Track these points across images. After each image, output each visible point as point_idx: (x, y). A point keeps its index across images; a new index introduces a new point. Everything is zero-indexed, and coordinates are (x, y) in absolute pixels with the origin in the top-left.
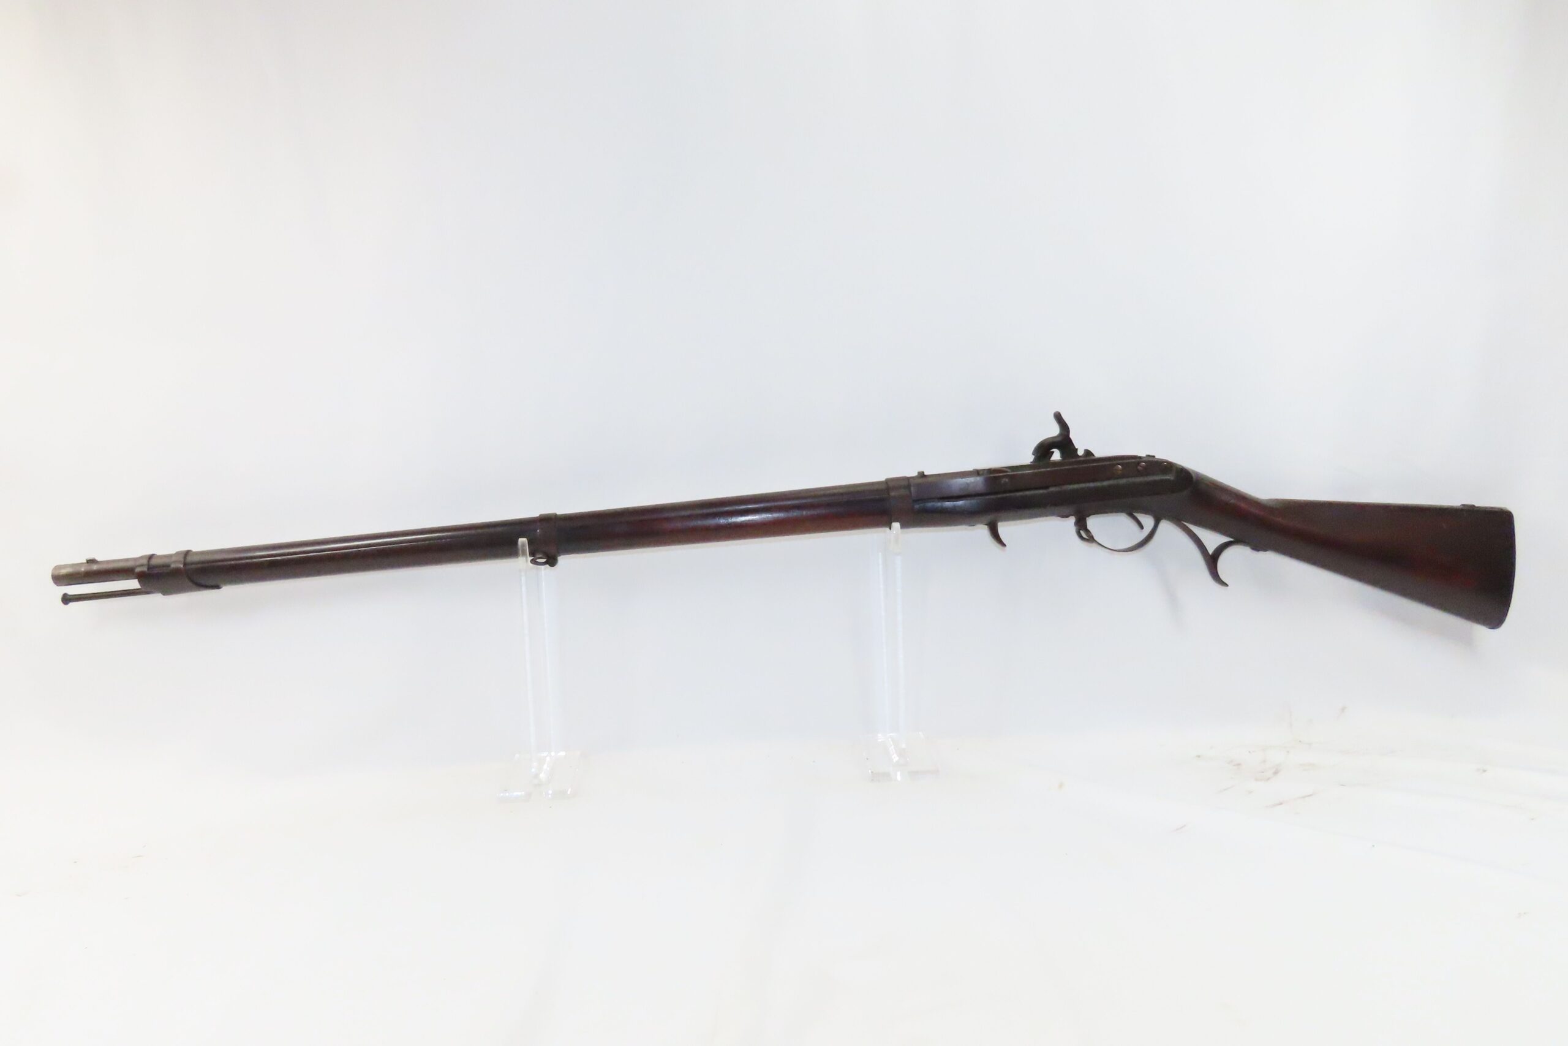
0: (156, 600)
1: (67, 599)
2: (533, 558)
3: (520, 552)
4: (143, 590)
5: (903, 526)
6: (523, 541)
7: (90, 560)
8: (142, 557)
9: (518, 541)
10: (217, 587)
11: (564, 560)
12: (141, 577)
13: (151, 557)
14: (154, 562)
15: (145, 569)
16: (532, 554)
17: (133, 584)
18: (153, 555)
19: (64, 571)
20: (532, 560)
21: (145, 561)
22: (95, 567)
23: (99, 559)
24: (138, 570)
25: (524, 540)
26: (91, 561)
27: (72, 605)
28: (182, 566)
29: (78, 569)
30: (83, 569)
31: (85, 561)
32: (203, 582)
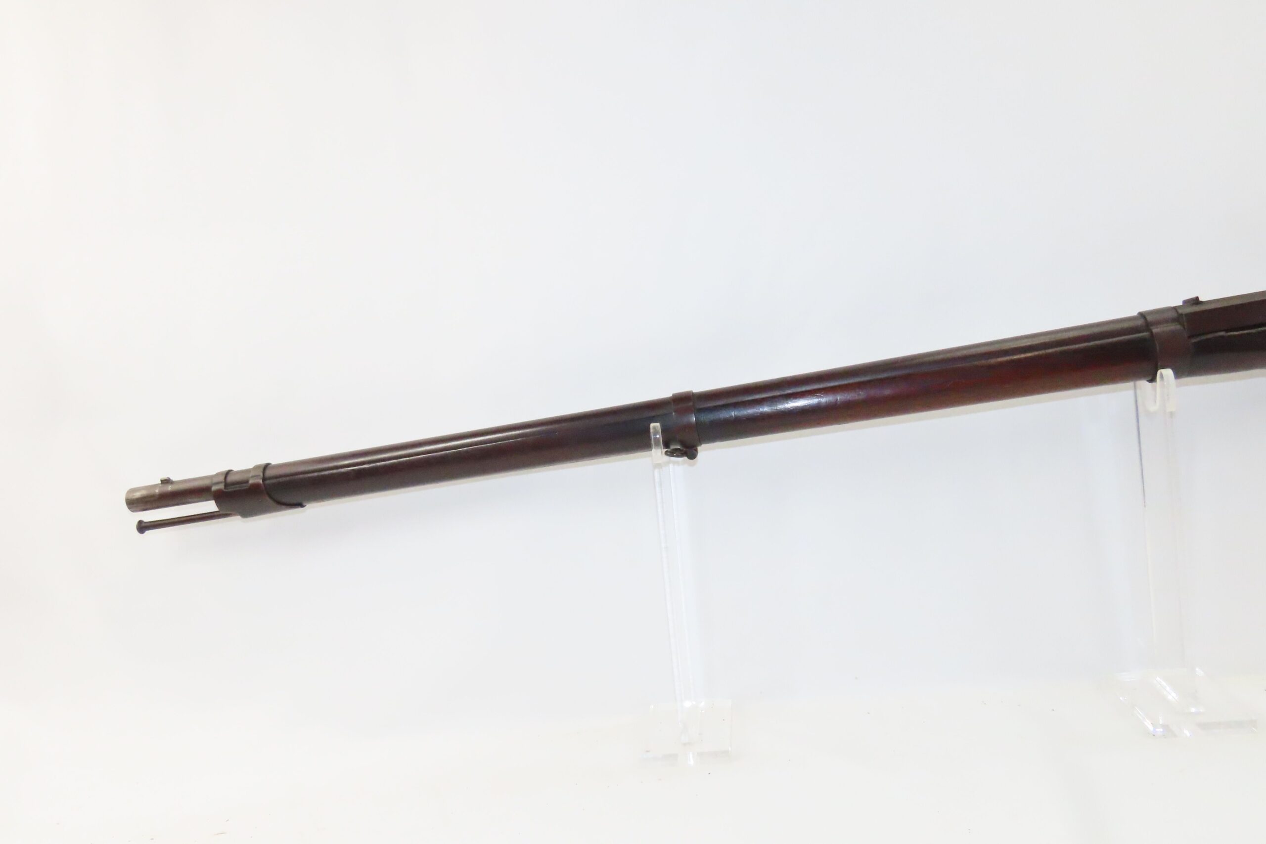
0: (235, 524)
1: (143, 527)
2: (666, 450)
3: (653, 442)
4: (221, 513)
5: (1178, 374)
6: (655, 426)
7: (166, 480)
8: (218, 474)
9: (649, 428)
10: (301, 505)
11: (706, 452)
12: (220, 497)
13: (228, 473)
14: (231, 479)
15: (221, 486)
16: (666, 445)
17: (210, 506)
18: (231, 470)
19: (138, 495)
20: (666, 452)
21: (222, 478)
22: (170, 488)
23: (174, 478)
24: (214, 488)
25: (658, 425)
26: (166, 482)
27: (149, 533)
28: (261, 481)
29: (151, 492)
30: (157, 491)
31: (160, 482)
32: (284, 500)
